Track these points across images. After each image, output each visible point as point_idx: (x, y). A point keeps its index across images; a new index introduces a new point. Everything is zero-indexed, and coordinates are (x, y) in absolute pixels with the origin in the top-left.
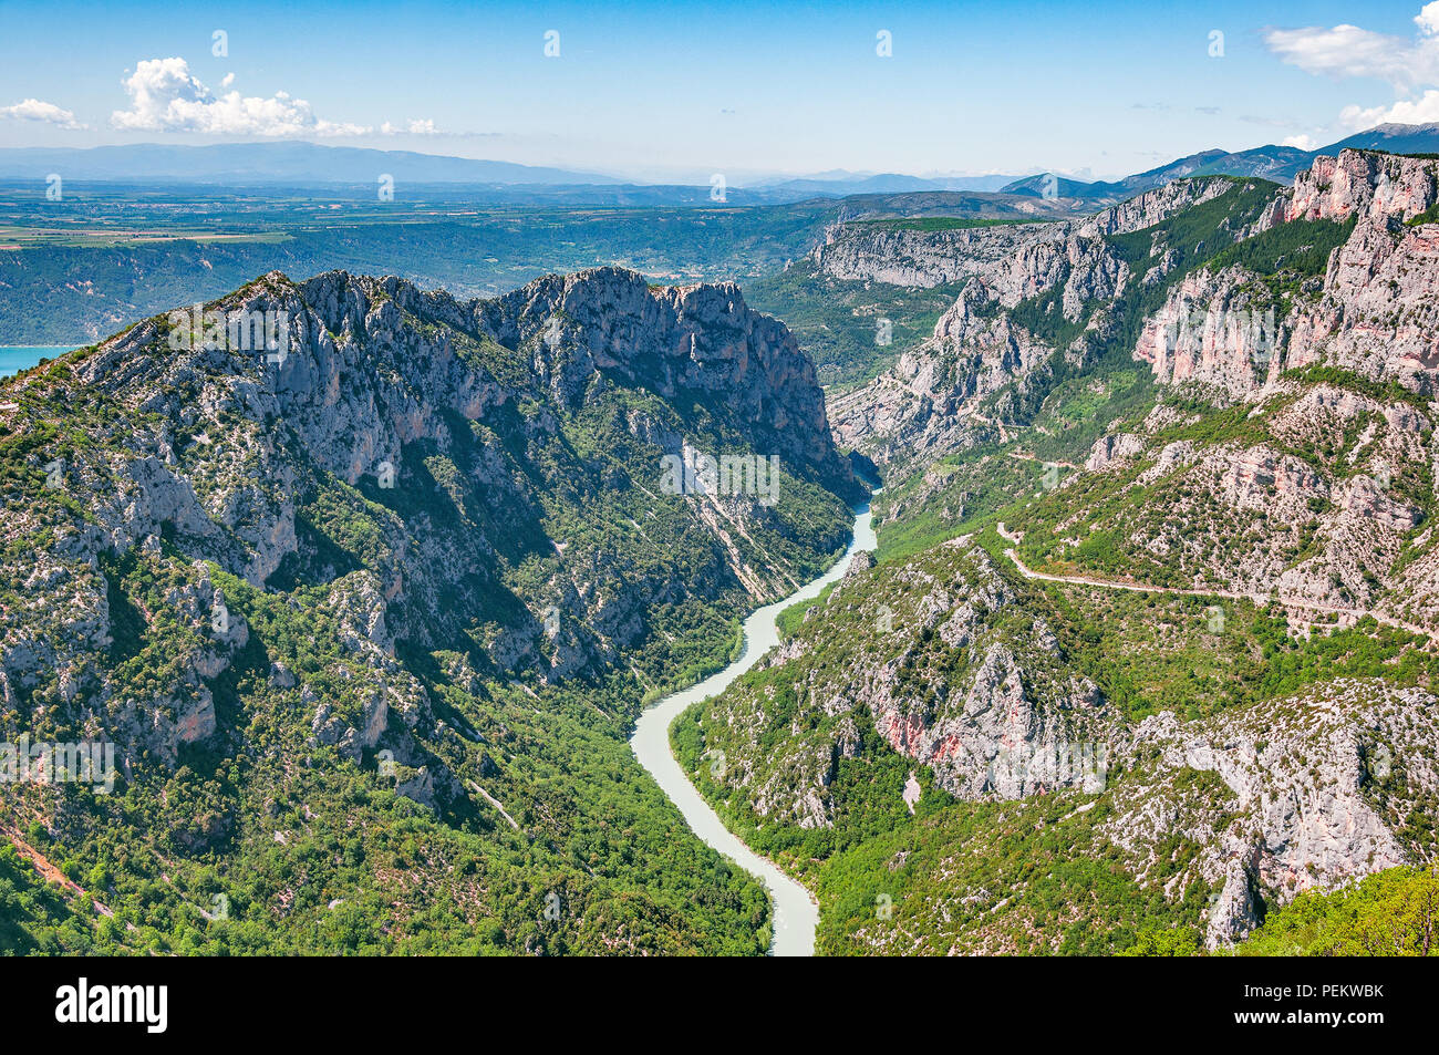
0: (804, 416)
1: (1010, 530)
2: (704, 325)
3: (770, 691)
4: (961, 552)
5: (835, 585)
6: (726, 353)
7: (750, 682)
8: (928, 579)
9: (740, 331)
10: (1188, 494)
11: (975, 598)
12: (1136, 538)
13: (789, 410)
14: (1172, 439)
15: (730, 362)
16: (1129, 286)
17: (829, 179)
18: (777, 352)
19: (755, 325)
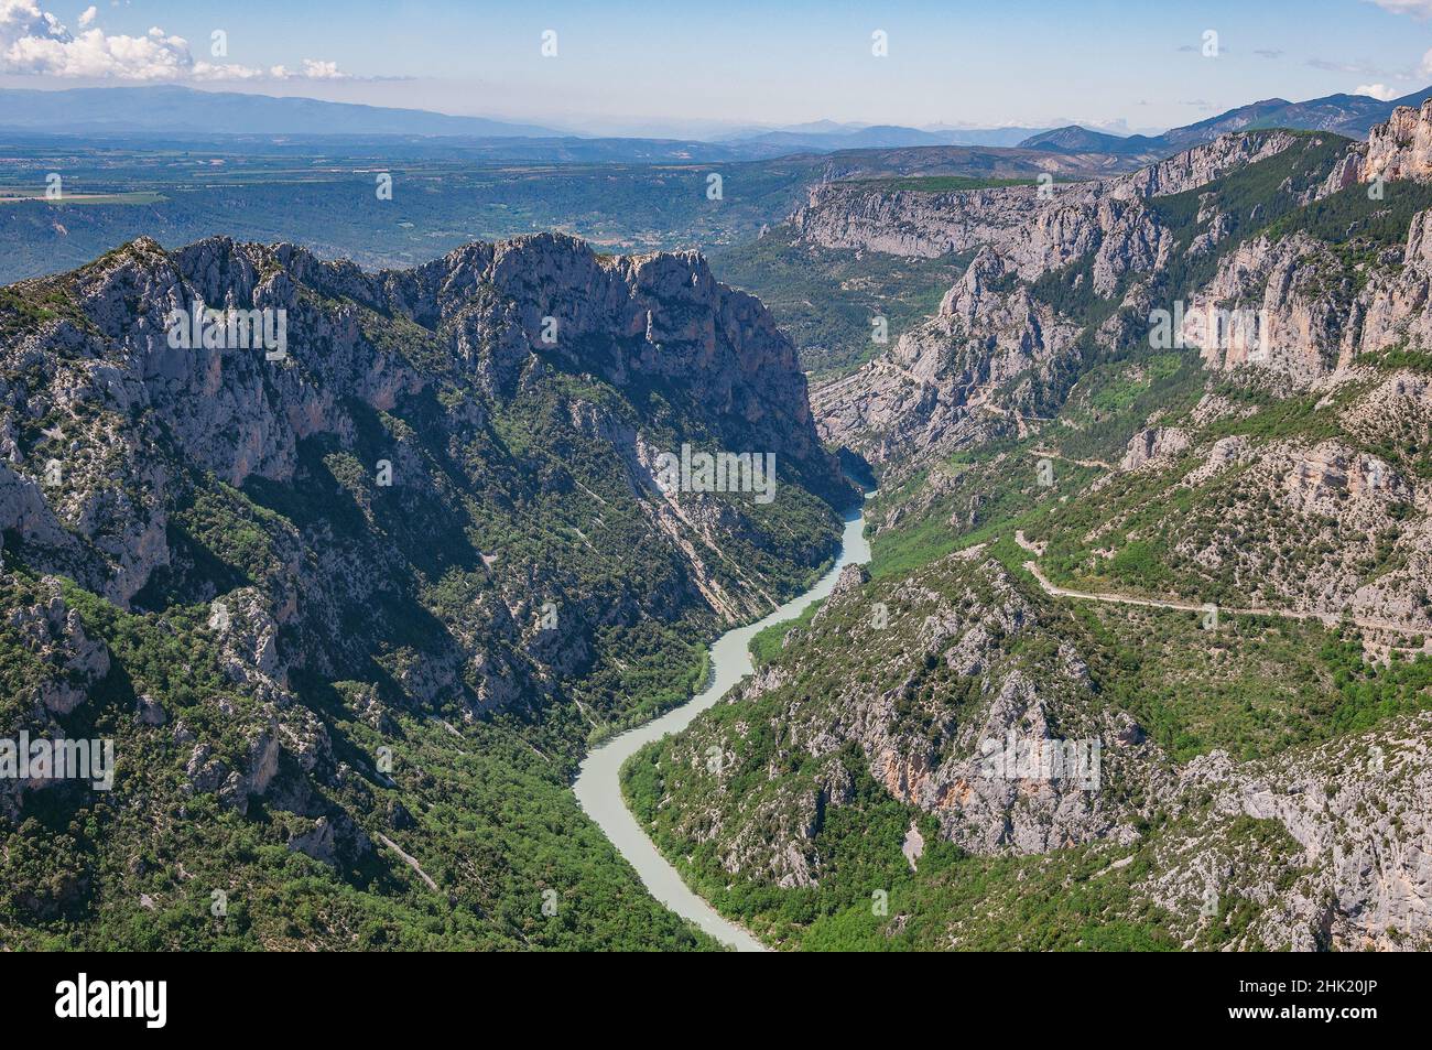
0: (783, 406)
1: (1031, 539)
2: (663, 301)
3: (742, 728)
4: (973, 565)
5: (820, 603)
6: (688, 333)
7: (718, 717)
8: (933, 596)
9: (706, 307)
10: (1244, 498)
11: (989, 619)
12: (1182, 549)
13: (764, 400)
14: (1224, 434)
15: (694, 343)
16: (1172, 256)
17: (810, 131)
18: (750, 332)
19: (724, 301)
